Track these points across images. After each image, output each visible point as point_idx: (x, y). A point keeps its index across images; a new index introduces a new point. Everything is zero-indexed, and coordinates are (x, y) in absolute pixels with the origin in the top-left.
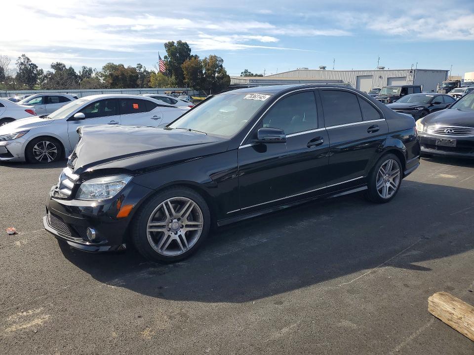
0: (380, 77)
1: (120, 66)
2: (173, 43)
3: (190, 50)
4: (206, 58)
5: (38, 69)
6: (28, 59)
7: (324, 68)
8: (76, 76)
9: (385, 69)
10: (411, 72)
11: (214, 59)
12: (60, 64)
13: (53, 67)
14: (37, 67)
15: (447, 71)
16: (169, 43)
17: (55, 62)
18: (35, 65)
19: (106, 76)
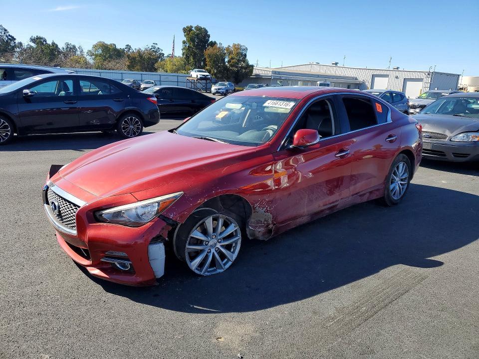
0: (397, 77)
1: (111, 45)
2: (192, 27)
3: (209, 36)
4: (229, 46)
5: (16, 41)
6: (6, 30)
7: (336, 64)
8: (59, 52)
9: (399, 69)
10: (428, 74)
11: (237, 47)
12: (41, 38)
13: (33, 40)
14: (15, 39)
15: (459, 75)
16: (187, 27)
17: (35, 36)
18: (13, 37)
19: (96, 56)
